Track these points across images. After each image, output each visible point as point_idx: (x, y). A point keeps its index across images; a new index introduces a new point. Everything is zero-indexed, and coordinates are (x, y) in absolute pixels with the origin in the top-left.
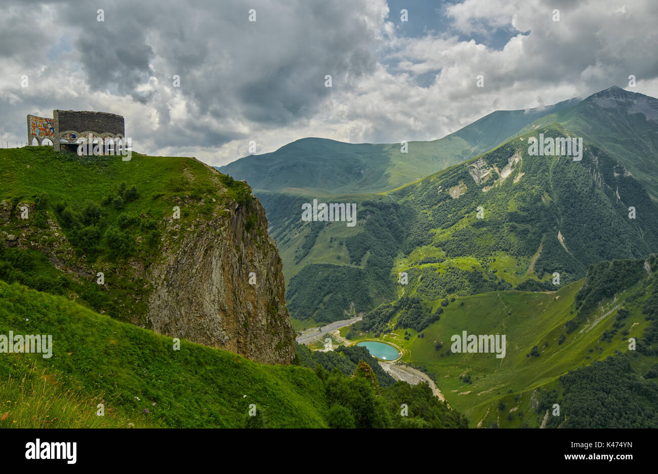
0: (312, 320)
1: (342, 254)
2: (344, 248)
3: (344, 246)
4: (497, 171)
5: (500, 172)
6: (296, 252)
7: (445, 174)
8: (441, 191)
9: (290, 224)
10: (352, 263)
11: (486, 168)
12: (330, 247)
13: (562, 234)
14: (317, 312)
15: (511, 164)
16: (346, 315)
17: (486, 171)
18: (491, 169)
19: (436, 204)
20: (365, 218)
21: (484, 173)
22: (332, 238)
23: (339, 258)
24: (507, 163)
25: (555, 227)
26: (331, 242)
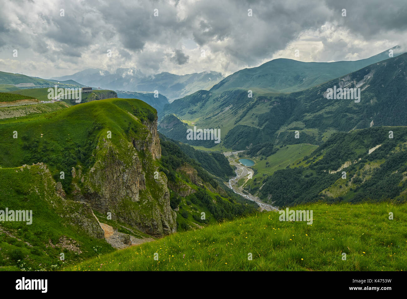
0: (231, 148)
1: (255, 122)
2: (257, 119)
3: (257, 118)
4: (355, 83)
5: (356, 84)
6: (237, 119)
7: (326, 84)
8: (319, 93)
9: (242, 106)
10: (258, 126)
11: (349, 81)
12: (251, 118)
13: (373, 121)
14: (235, 145)
15: (365, 79)
16: (247, 148)
17: (349, 83)
18: (352, 82)
19: (314, 100)
20: (273, 105)
21: (347, 84)
22: (253, 114)
23: (253, 123)
24: (363, 78)
25: (371, 118)
26: (252, 115)
